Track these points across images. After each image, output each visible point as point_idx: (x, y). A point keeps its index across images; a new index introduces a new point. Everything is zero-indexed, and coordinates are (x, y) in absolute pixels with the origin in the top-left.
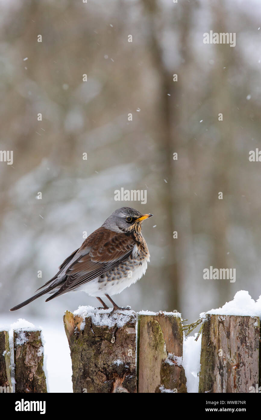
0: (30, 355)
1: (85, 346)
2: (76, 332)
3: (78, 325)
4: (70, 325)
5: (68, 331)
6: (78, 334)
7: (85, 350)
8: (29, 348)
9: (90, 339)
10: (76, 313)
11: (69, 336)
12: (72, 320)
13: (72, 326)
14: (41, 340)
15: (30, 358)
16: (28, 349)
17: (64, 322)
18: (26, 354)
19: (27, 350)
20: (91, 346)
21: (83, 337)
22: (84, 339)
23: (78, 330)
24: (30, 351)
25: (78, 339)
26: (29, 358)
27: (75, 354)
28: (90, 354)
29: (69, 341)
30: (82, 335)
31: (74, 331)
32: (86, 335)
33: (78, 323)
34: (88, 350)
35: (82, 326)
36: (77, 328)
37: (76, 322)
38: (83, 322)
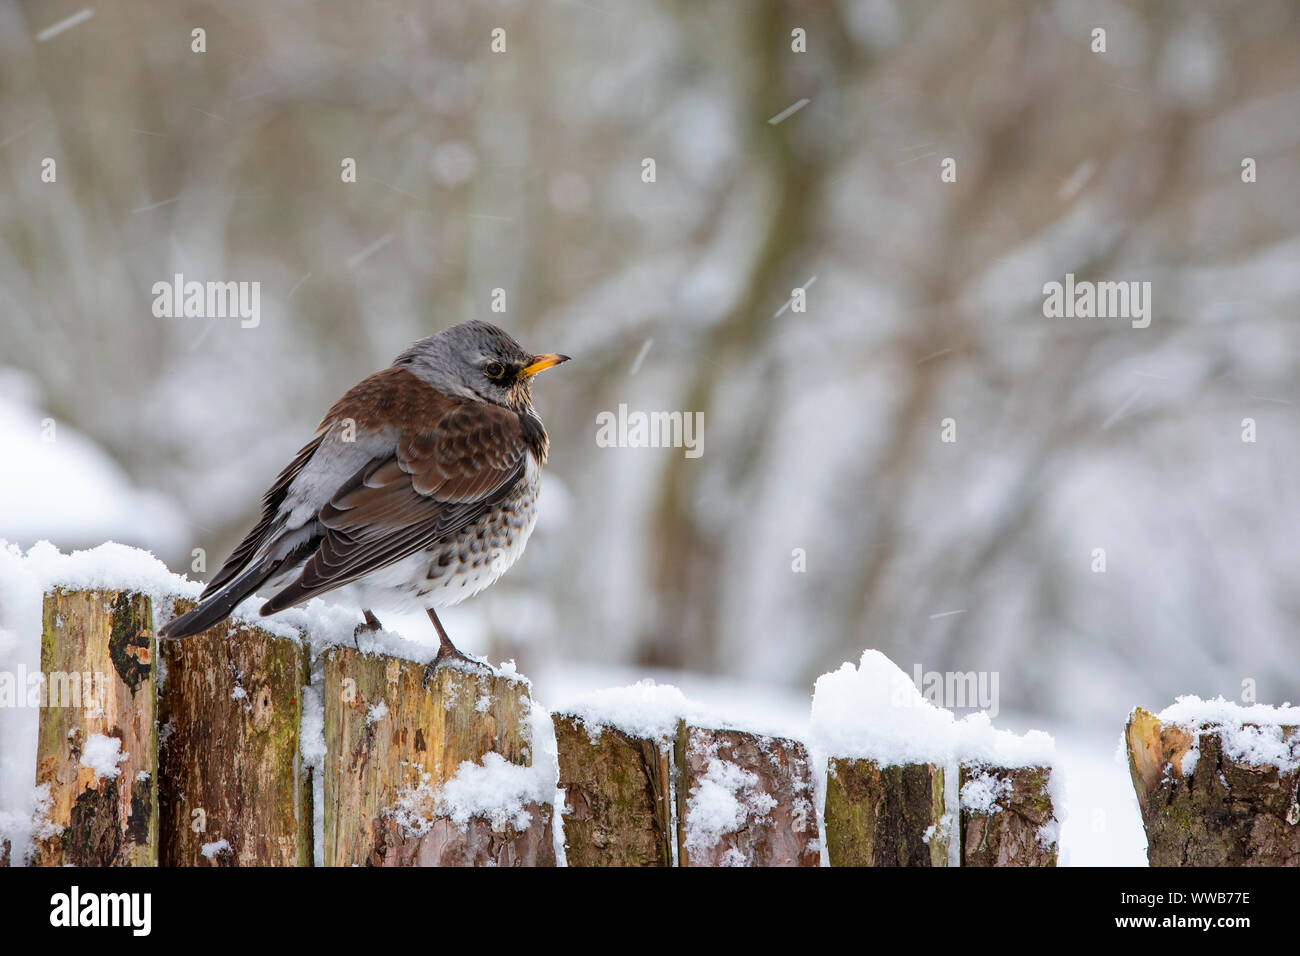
0: (1011, 844)
1: (1197, 829)
2: (1167, 780)
3: (1175, 758)
4: (1149, 757)
5: (1140, 775)
6: (1174, 786)
7: (1196, 842)
8: (1009, 823)
9: (1214, 805)
10: (1167, 716)
11: (1143, 793)
12: (1154, 741)
13: (1156, 760)
14: (1050, 801)
15: (1012, 855)
16: (1005, 826)
17: (1129, 746)
18: (999, 841)
19: (1002, 829)
20: (1217, 829)
21: (1190, 798)
22: (1195, 806)
23: (1174, 772)
24: (1014, 833)
25: (1174, 802)
26: (1009, 857)
27: (1164, 851)
28: (1213, 854)
29: (1143, 808)
30: (1187, 789)
31: (1159, 776)
32: (1200, 793)
33: (1173, 751)
34: (1209, 841)
35: (1188, 761)
36: (1170, 765)
37: (1167, 746)
38: (1192, 748)
